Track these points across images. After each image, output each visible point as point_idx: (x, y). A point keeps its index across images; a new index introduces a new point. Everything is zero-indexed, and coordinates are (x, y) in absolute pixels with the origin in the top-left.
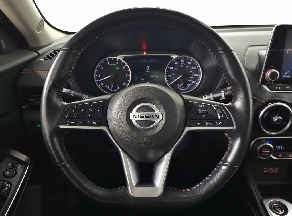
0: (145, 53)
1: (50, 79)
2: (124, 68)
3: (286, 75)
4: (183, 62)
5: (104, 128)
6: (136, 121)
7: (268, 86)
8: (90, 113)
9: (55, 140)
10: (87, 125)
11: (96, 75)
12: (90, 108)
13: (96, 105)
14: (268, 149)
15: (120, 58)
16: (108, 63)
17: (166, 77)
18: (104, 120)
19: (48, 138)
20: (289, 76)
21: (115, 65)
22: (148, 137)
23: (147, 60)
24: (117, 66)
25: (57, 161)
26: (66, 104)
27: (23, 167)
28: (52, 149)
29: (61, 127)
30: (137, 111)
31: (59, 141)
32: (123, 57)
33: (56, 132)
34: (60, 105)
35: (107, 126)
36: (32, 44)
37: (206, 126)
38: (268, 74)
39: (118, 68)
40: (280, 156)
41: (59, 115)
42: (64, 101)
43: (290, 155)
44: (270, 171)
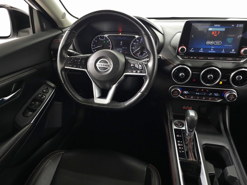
0: (120, 34)
1: (62, 44)
2: (108, 42)
3: (192, 50)
4: (142, 40)
5: (85, 70)
6: (99, 67)
7: (181, 56)
8: (79, 62)
9: (63, 73)
10: (77, 68)
11: (92, 45)
12: (80, 60)
13: (82, 59)
14: (177, 92)
15: (106, 36)
16: (100, 39)
17: (131, 48)
18: (85, 66)
19: (59, 72)
20: (193, 51)
21: (103, 40)
22: (104, 76)
23: (121, 38)
24: (104, 40)
25: (63, 83)
26: (68, 57)
27: (52, 89)
28: (61, 77)
29: (66, 67)
30: (100, 62)
31: (65, 74)
32: (108, 36)
33: (63, 69)
34: (66, 57)
35: (87, 69)
36: (60, 26)
37: (133, 73)
38: (180, 49)
39: (104, 42)
40: (186, 97)
41: (65, 61)
42: (68, 55)
43: (192, 97)
44: (187, 108)
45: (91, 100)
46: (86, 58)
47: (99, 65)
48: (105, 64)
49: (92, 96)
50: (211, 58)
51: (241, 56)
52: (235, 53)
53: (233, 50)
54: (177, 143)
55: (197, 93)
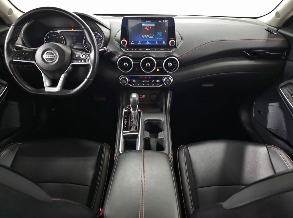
0: (73, 29)
1: (8, 39)
2: (61, 37)
3: (132, 43)
5: (34, 62)
6: (46, 58)
7: (124, 48)
8: (27, 55)
9: (12, 65)
10: (26, 60)
11: (45, 41)
12: (28, 53)
13: (30, 52)
14: (125, 80)
15: (58, 31)
16: (52, 34)
17: (84, 44)
18: (33, 58)
19: (8, 64)
20: (134, 44)
21: (56, 36)
22: (51, 66)
23: (74, 33)
24: (57, 36)
25: (13, 75)
26: (16, 50)
27: (4, 87)
28: (10, 69)
29: (13, 60)
30: (46, 54)
31: (14, 67)
32: (60, 32)
33: (11, 62)
34: (13, 50)
35: (35, 61)
36: (7, 22)
37: (78, 62)
38: (122, 42)
39: (57, 38)
40: (134, 85)
41: (12, 55)
42: (16, 49)
43: (139, 85)
44: (141, 97)
45: (42, 89)
46: (33, 52)
47: (45, 56)
48: (51, 55)
49: (43, 86)
50: (148, 49)
51: (171, 47)
52: (165, 44)
53: (164, 42)
54: (124, 121)
55: (142, 81)
